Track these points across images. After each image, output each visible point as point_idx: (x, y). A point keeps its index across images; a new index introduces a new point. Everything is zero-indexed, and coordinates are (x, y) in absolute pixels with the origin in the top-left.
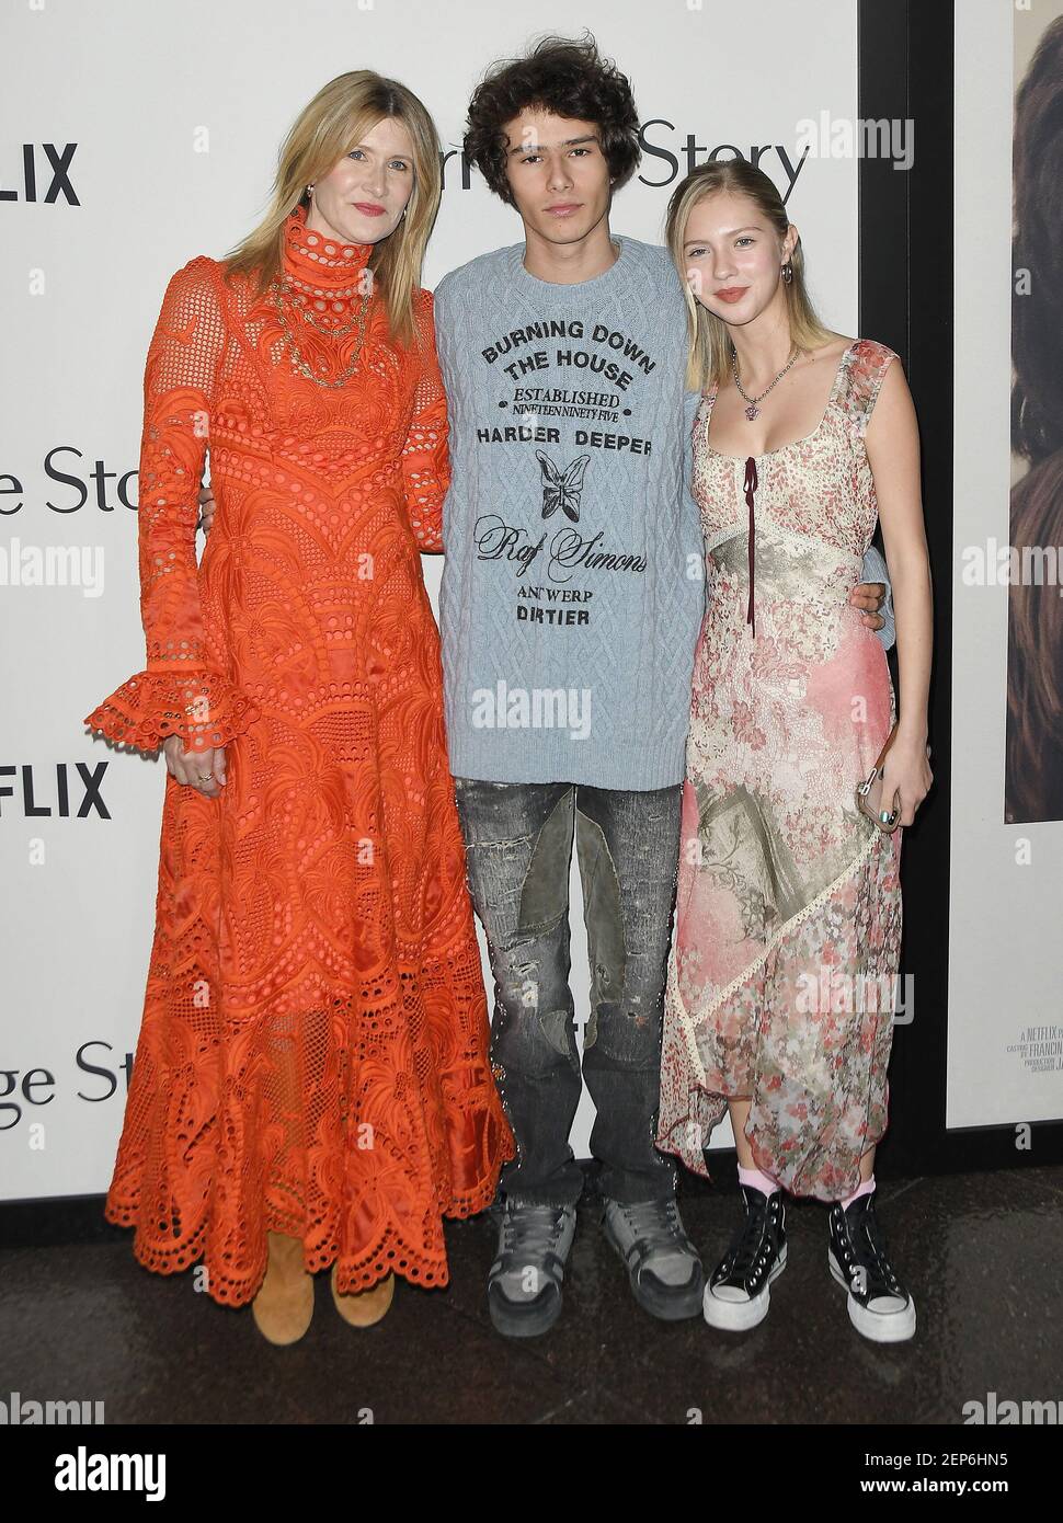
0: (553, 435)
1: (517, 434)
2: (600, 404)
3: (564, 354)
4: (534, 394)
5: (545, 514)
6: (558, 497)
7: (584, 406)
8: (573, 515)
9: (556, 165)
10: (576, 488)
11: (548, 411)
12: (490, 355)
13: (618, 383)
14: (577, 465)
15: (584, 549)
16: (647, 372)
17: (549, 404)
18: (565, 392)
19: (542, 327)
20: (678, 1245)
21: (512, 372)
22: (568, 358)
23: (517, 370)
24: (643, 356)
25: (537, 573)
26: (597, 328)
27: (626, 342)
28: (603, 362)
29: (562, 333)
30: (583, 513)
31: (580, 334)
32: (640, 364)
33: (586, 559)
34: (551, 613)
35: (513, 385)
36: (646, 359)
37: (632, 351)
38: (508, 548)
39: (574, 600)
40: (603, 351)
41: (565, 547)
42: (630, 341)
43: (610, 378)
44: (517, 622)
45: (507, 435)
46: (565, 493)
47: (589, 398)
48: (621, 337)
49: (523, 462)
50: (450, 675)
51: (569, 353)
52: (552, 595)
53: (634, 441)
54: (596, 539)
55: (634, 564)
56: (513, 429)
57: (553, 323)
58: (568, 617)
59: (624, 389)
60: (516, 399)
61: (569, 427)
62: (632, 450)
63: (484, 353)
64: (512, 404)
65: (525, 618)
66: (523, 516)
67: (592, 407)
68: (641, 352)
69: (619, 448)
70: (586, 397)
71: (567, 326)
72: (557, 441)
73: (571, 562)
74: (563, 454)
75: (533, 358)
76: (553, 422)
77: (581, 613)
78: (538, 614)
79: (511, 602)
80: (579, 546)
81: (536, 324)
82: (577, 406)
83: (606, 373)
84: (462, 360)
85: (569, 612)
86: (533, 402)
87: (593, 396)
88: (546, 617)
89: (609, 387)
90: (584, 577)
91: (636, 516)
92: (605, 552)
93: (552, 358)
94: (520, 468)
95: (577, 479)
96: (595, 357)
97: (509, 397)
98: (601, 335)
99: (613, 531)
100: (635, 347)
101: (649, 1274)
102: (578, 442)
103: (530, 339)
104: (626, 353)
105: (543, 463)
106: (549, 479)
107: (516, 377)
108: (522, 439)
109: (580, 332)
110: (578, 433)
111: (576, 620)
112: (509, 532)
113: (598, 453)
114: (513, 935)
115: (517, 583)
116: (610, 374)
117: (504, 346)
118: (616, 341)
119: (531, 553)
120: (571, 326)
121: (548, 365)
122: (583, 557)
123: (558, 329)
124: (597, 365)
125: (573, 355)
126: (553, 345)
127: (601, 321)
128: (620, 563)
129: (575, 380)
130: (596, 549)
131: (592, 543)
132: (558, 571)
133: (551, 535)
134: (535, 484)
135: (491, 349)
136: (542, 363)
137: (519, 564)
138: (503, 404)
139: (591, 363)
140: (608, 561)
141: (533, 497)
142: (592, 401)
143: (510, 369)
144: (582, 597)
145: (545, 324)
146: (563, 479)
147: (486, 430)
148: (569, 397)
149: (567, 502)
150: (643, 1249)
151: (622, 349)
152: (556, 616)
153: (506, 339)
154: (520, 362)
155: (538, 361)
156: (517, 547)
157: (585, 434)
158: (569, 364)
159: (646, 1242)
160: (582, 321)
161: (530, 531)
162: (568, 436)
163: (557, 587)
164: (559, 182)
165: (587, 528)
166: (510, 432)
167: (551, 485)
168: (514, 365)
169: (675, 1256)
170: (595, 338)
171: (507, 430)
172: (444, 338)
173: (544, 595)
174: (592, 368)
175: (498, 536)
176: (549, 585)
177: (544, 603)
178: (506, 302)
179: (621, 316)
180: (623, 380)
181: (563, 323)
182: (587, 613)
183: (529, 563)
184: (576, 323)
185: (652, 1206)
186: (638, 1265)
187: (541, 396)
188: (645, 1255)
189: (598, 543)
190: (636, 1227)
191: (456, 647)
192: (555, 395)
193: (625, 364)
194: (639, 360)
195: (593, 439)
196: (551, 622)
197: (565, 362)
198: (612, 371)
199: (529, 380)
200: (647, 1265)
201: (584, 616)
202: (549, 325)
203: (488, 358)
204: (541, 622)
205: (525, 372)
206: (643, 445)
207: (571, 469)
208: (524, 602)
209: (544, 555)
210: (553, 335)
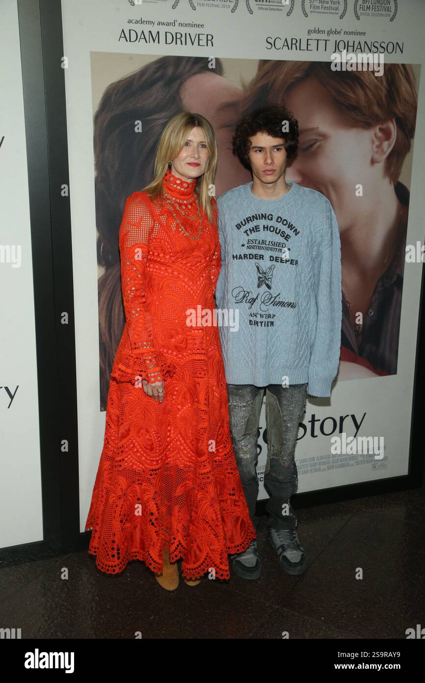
0: (262, 257)
1: (248, 256)
2: (279, 246)
3: (266, 226)
4: (254, 242)
5: (259, 286)
6: (264, 280)
7: (273, 247)
8: (269, 287)
9: (269, 154)
10: (270, 277)
11: (260, 248)
12: (238, 227)
13: (285, 239)
14: (270, 268)
15: (273, 299)
16: (296, 235)
17: (260, 245)
18: (266, 241)
19: (258, 216)
20: (297, 547)
21: (247, 233)
22: (267, 228)
23: (249, 232)
24: (295, 229)
25: (256, 308)
26: (278, 217)
27: (288, 223)
28: (280, 230)
29: (265, 218)
30: (273, 286)
31: (272, 219)
32: (294, 232)
33: (273, 303)
34: (261, 323)
35: (247, 238)
36: (296, 230)
37: (291, 227)
38: (245, 298)
39: (268, 318)
40: (280, 226)
41: (266, 299)
42: (290, 223)
43: (283, 237)
44: (250, 326)
45: (244, 257)
46: (266, 279)
47: (274, 244)
48: (287, 221)
49: (250, 267)
50: (224, 347)
51: (267, 226)
52: (261, 316)
53: (292, 260)
54: (277, 296)
55: (291, 305)
56: (247, 255)
57: (262, 214)
58: (268, 324)
59: (288, 241)
60: (248, 243)
61: (267, 254)
62: (291, 264)
63: (236, 226)
64: (246, 245)
65: (252, 324)
66: (250, 286)
67: (275, 247)
68: (294, 227)
69: (286, 263)
70: (273, 243)
71: (267, 215)
72: (263, 259)
73: (268, 304)
74: (265, 264)
75: (254, 228)
76: (261, 252)
77: (271, 322)
78: (256, 323)
79: (247, 319)
80: (271, 298)
81: (256, 215)
82: (270, 246)
83: (281, 235)
84: (228, 229)
85: (268, 322)
86: (254, 244)
87: (276, 243)
88: (259, 324)
89: (282, 240)
90: (272, 310)
91: (293, 288)
92: (281, 300)
93: (261, 228)
94: (250, 269)
95: (271, 274)
96: (277, 228)
97: (245, 243)
98: (279, 220)
99: (284, 293)
100: (292, 225)
101: (285, 557)
102: (271, 260)
103: (254, 220)
104: (289, 227)
105: (258, 268)
106: (260, 273)
107: (248, 235)
108: (250, 258)
109: (272, 218)
110: (271, 257)
111: (269, 325)
112: (246, 293)
113: (278, 264)
114: (243, 436)
115: (249, 312)
116: (282, 235)
117: (244, 223)
118: (285, 222)
119: (254, 300)
120: (269, 216)
121: (259, 231)
122: (272, 303)
123: (263, 216)
124: (278, 232)
125: (269, 227)
126: (262, 223)
127: (280, 215)
128: (286, 305)
129: (269, 237)
130: (277, 299)
131: (276, 297)
132: (264, 307)
133: (261, 294)
134: (255, 276)
135: (239, 224)
136: (258, 230)
137: (249, 305)
138: (243, 245)
139: (275, 230)
140: (282, 304)
141: (254, 280)
142: (275, 245)
143: (246, 232)
144: (272, 316)
145: (259, 215)
146: (265, 273)
147: (237, 255)
148: (267, 243)
149: (267, 282)
150: (283, 548)
151: (287, 226)
152: (263, 324)
153: (244, 220)
154: (250, 229)
155: (256, 229)
156: (249, 298)
157: (273, 257)
158: (267, 230)
159: (285, 546)
160: (273, 214)
161: (253, 293)
162: (267, 257)
163: (263, 313)
164: (269, 161)
165: (274, 292)
166: (245, 256)
167: (261, 276)
168: (247, 230)
169: (295, 552)
170: (277, 221)
171: (244, 255)
172: (221, 221)
173: (258, 316)
174: (276, 232)
175: (242, 294)
176: (260, 312)
177: (259, 319)
178: (244, 206)
179: (287, 213)
180: (287, 237)
181: (266, 214)
182: (273, 322)
183: (253, 304)
184: (270, 215)
185: (288, 532)
186: (281, 553)
187: (257, 242)
188: (284, 550)
189: (278, 297)
190: (281, 539)
191: (226, 336)
192: (262, 242)
193: (288, 231)
194: (293, 230)
195: (276, 259)
196: (261, 326)
197: (266, 229)
198: (283, 234)
199: (253, 236)
200: (284, 554)
201: (272, 323)
202: (261, 215)
203: (238, 228)
204: (258, 326)
205: (251, 233)
206: (295, 262)
207: (268, 270)
208: (252, 319)
209: (258, 301)
210: (262, 219)
